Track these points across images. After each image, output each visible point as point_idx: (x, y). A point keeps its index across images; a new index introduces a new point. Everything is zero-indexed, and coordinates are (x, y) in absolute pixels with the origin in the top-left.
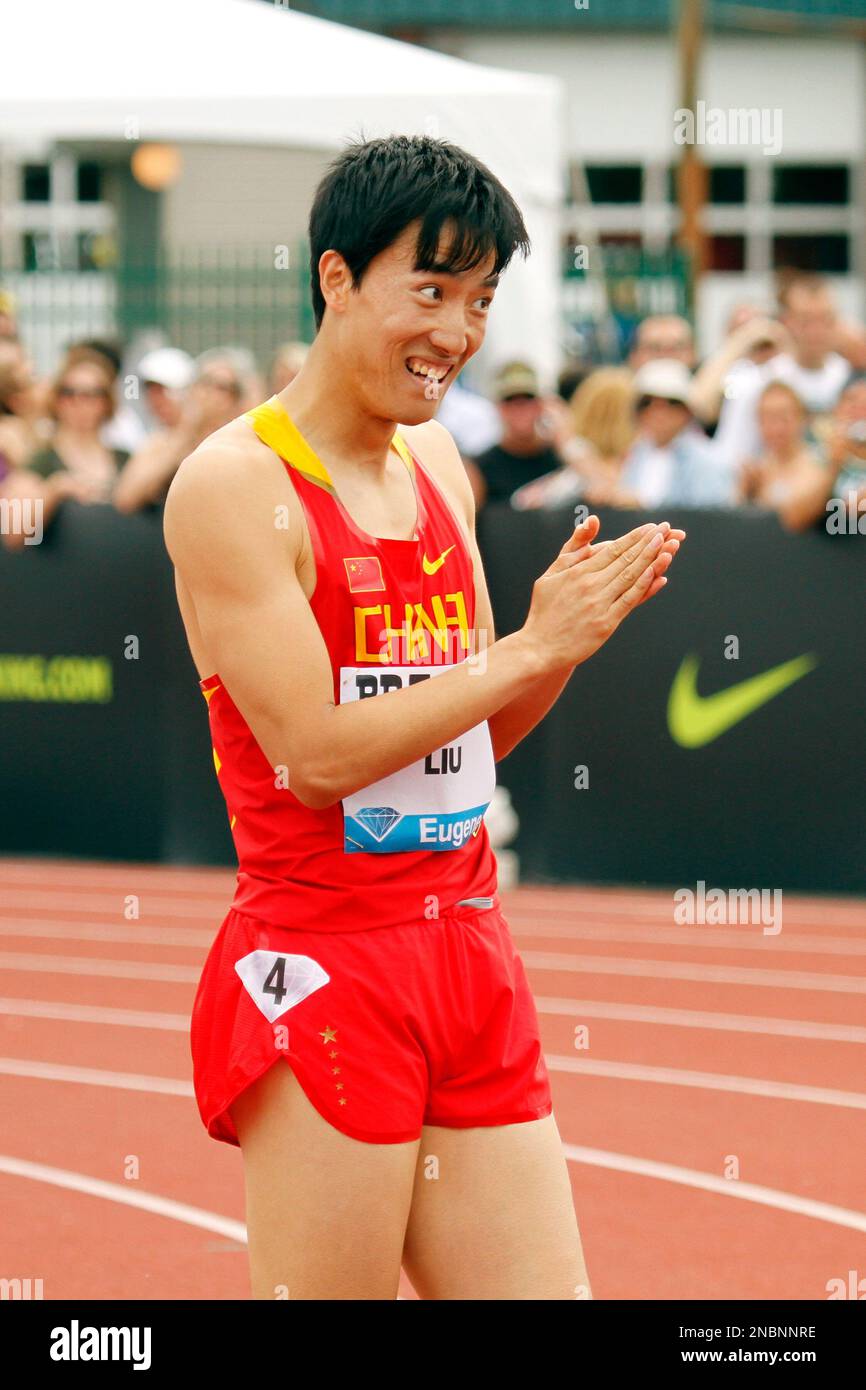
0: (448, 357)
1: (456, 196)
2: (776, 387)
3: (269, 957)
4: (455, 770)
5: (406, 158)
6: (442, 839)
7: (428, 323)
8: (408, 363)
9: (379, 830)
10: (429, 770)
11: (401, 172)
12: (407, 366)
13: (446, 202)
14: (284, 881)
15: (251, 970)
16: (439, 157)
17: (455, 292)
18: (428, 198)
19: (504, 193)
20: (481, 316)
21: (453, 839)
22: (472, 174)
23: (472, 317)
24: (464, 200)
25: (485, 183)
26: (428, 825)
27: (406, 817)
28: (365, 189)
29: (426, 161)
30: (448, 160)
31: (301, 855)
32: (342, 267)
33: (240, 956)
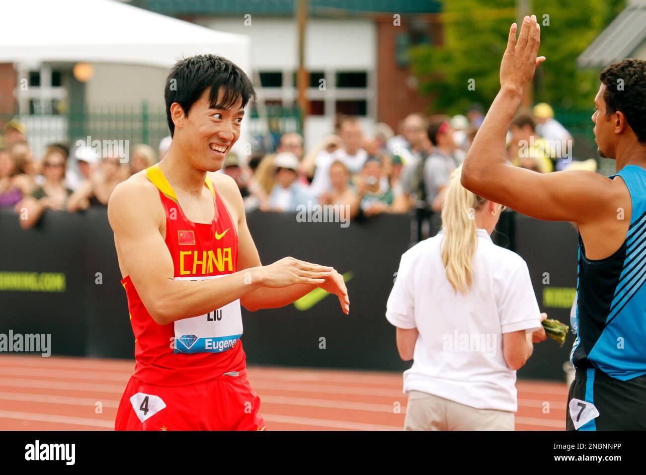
0: (226, 142)
1: (225, 75)
2: (337, 163)
3: (143, 396)
4: (219, 319)
5: (203, 62)
6: (214, 348)
7: (216, 128)
8: (210, 145)
9: (189, 345)
10: (209, 319)
11: (201, 68)
12: (210, 147)
13: (220, 78)
14: (150, 365)
15: (136, 400)
16: (217, 61)
17: (228, 116)
18: (214, 76)
19: (244, 74)
20: (238, 125)
21: (219, 348)
22: (231, 67)
23: (235, 126)
24: (228, 77)
25: (236, 70)
26: (209, 342)
27: (200, 339)
28: (187, 76)
29: (211, 63)
30: (220, 62)
31: (157, 355)
32: (180, 109)
33: (132, 395)
